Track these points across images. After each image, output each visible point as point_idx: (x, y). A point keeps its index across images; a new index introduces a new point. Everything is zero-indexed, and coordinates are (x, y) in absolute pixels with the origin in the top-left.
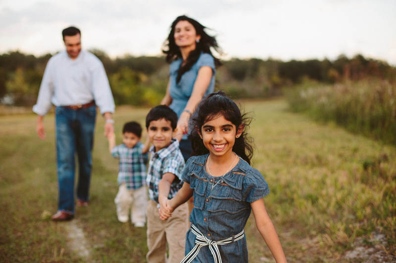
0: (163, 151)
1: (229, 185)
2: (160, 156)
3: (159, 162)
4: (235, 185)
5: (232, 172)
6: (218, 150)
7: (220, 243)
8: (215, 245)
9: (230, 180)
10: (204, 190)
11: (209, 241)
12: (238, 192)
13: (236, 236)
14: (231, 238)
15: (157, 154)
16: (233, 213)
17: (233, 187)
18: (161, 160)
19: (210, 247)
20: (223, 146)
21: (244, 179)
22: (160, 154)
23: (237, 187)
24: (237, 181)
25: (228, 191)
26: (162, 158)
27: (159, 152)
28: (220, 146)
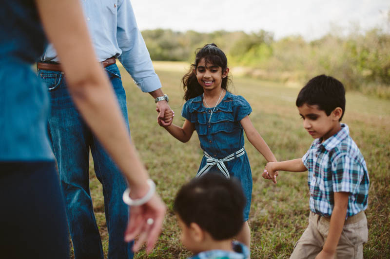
0: (330, 141)
1: (223, 110)
2: (326, 148)
3: (326, 157)
4: (227, 110)
5: (223, 101)
6: (208, 85)
7: (225, 160)
8: (222, 162)
9: (223, 107)
10: (205, 119)
11: (216, 160)
12: (231, 114)
13: (237, 153)
14: (233, 155)
15: (322, 146)
16: (230, 132)
17: (226, 111)
18: (328, 153)
19: (218, 165)
20: (211, 82)
21: (233, 103)
22: (326, 145)
23: (228, 111)
24: (228, 107)
25: (223, 116)
26: (329, 149)
27: (324, 143)
28: (209, 82)
